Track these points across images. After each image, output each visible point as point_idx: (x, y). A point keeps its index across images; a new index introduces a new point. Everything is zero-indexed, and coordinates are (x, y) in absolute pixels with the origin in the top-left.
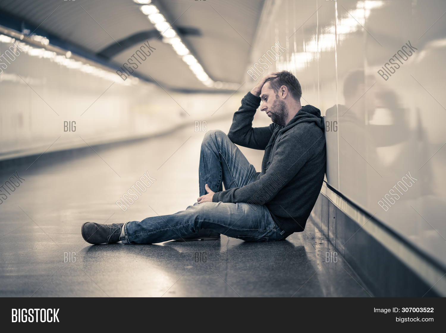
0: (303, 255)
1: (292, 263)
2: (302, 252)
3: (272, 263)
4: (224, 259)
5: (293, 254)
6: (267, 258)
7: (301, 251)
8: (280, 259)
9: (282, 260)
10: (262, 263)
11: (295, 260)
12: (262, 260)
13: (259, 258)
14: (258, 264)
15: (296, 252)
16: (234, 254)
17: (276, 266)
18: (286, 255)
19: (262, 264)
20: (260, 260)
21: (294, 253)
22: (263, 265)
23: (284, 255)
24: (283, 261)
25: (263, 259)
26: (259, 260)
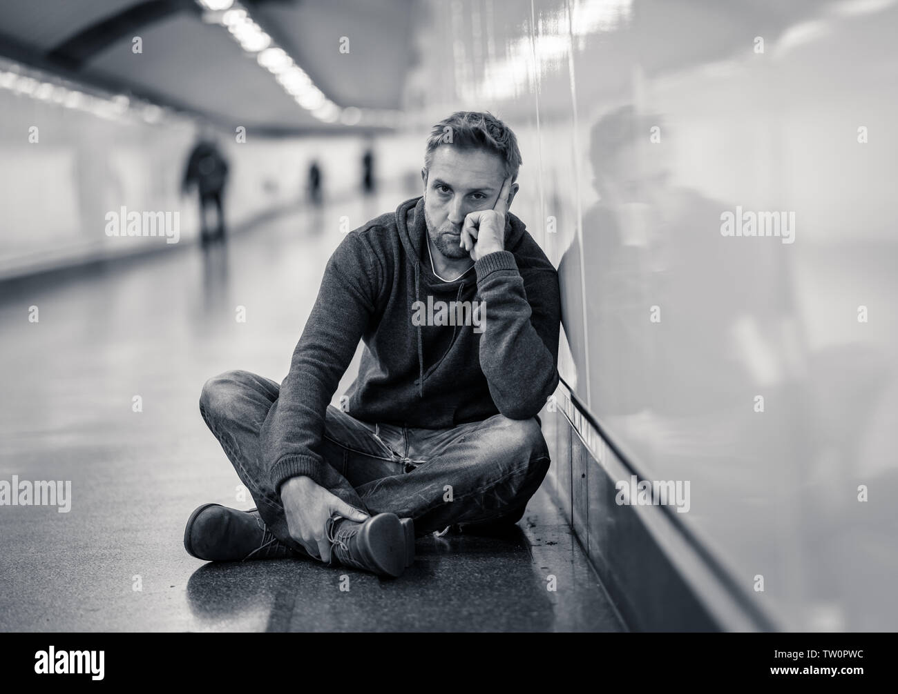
0: (499, 585)
1: (465, 612)
2: (497, 574)
3: (414, 615)
4: (284, 605)
5: (473, 580)
6: (401, 598)
7: (495, 572)
8: (436, 598)
9: (441, 604)
10: (384, 614)
11: (477, 602)
12: (386, 606)
13: (381, 598)
14: (374, 621)
15: (482, 574)
16: (316, 585)
17: (423, 624)
18: (454, 585)
19: (385, 618)
20: (383, 605)
21: (476, 578)
22: (388, 622)
23: (450, 585)
24: (444, 605)
25: (389, 601)
26: (379, 605)
